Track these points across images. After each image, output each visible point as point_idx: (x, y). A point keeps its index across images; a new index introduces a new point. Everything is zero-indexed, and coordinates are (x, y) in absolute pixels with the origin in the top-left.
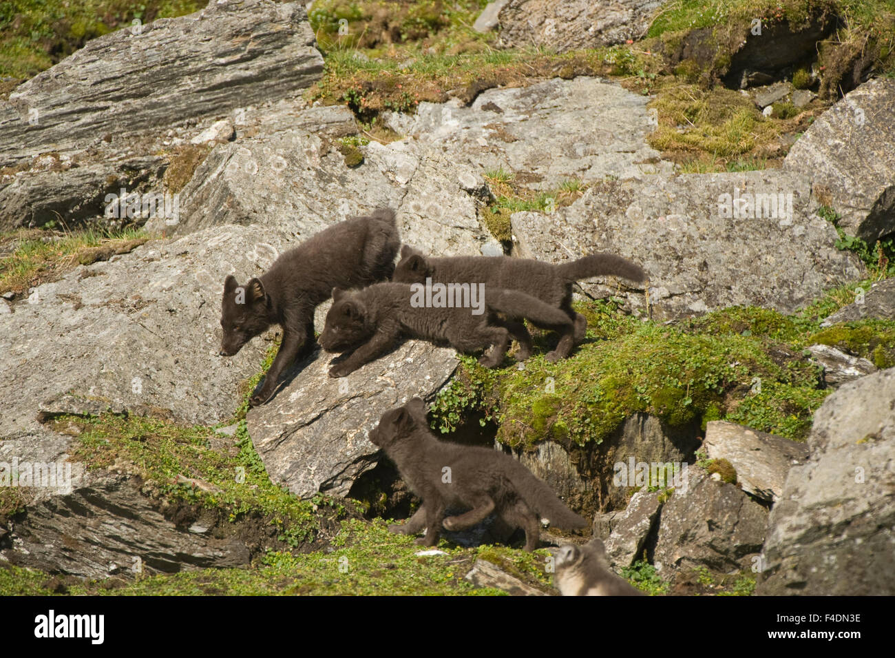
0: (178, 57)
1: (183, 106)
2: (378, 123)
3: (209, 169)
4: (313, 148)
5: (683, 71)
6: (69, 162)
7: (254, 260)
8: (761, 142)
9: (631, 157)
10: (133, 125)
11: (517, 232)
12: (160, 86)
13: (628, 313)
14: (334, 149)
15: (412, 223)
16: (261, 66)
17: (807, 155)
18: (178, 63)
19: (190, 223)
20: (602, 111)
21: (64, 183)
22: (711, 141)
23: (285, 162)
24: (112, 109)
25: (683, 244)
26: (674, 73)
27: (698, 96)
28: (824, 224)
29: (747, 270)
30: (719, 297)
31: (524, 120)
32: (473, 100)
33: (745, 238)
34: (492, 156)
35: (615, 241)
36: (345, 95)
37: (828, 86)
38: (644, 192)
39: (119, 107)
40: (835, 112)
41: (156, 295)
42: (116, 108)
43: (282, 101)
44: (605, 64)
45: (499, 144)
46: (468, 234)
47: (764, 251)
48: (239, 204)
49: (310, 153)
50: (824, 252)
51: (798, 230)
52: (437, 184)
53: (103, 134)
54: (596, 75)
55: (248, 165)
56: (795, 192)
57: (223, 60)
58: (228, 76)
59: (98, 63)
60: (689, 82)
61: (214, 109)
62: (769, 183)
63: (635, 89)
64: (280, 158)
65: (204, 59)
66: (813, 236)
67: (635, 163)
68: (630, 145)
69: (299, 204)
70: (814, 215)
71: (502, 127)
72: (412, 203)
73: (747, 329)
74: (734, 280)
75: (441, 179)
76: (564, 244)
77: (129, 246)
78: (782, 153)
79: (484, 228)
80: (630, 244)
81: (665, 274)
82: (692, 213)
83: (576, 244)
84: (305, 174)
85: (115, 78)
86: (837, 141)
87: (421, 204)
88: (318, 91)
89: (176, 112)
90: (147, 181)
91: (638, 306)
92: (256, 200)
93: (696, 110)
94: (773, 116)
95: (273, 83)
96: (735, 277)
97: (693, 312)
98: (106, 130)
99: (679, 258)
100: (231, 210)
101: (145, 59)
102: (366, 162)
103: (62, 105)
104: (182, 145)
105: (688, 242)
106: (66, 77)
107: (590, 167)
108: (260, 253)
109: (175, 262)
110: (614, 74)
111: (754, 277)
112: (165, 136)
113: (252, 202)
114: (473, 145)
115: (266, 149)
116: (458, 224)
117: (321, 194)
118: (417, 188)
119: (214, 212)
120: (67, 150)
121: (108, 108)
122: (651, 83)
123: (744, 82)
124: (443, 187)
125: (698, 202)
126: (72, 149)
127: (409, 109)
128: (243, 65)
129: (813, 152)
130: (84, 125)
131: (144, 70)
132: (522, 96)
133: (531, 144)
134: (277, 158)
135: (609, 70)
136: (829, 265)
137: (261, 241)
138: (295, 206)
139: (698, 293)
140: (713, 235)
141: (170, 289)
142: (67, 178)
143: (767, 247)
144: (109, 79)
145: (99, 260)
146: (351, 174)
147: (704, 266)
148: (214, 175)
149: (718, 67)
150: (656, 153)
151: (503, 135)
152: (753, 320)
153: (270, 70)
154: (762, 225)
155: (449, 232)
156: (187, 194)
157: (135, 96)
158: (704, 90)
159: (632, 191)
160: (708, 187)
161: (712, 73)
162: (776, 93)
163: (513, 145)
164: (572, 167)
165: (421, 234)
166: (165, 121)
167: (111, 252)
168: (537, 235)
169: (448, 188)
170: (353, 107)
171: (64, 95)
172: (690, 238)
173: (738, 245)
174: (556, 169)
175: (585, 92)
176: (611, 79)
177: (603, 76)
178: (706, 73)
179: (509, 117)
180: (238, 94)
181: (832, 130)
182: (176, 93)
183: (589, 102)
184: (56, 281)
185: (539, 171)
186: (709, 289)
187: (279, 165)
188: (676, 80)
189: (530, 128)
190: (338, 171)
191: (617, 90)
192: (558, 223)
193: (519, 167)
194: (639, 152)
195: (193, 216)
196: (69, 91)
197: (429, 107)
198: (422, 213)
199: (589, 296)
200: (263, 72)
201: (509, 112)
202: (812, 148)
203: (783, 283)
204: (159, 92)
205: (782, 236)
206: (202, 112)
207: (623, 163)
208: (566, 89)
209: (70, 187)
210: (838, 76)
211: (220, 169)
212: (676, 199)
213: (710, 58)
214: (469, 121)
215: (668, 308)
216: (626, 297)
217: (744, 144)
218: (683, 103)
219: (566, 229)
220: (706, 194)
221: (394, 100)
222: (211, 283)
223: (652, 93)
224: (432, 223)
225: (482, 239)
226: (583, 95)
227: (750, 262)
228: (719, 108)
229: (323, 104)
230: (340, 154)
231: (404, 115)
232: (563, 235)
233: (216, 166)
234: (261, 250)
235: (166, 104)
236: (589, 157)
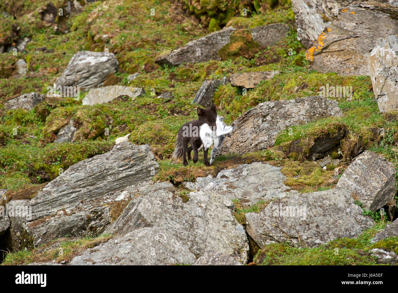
0: (105, 169)
1: (108, 187)
2: (182, 187)
3: (130, 209)
4: (170, 197)
5: (292, 157)
6: (70, 212)
7: (158, 239)
8: (326, 180)
9: (280, 190)
10: (91, 196)
11: (248, 220)
12: (99, 181)
13: (293, 246)
14: (177, 196)
15: (209, 221)
16: (136, 170)
17: (345, 182)
18: (105, 171)
19: (124, 230)
20: (265, 174)
21: (71, 220)
22: (308, 181)
23: (160, 203)
24: (83, 191)
25: (309, 219)
26: (288, 157)
27: (299, 165)
28: (357, 207)
29: (333, 226)
30: (325, 237)
31: (237, 180)
32: (217, 175)
33: (330, 215)
34: (230, 194)
35: (284, 220)
36: (168, 177)
37: (346, 157)
38: (291, 201)
39: (85, 190)
40: (353, 165)
41: (123, 256)
42: (84, 190)
43: (144, 182)
44: (262, 157)
45: (231, 190)
46: (230, 223)
47: (338, 219)
48: (146, 220)
49: (169, 199)
50: (359, 217)
51: (348, 210)
52: (216, 205)
53: (80, 201)
54: (260, 161)
55: (147, 205)
56: (345, 196)
57: (121, 169)
58: (124, 174)
59: (75, 174)
60: (295, 160)
61: (120, 187)
62: (335, 194)
63: (275, 165)
64: (159, 201)
65: (115, 169)
66: (354, 212)
67: (281, 192)
68: (278, 186)
69: (168, 218)
70: (353, 204)
71: (230, 184)
72: (208, 214)
73: (345, 246)
74: (329, 230)
75: (218, 204)
76: (266, 223)
77: (106, 240)
78: (335, 183)
79: (235, 220)
80: (290, 221)
81: (304, 231)
82: (310, 208)
83: (270, 223)
84: (168, 206)
85: (82, 179)
86: (356, 176)
87: (212, 213)
88: (158, 177)
89: (106, 190)
90: (101, 216)
91: (296, 244)
92: (152, 218)
93: (299, 171)
94: (327, 170)
95: (140, 176)
96: (329, 229)
97: (317, 244)
98: (81, 199)
99: (308, 224)
100: (142, 223)
101: (93, 171)
102: (190, 200)
103: (64, 191)
104: (111, 201)
105: (310, 218)
106: (64, 181)
107: (265, 195)
108: (159, 237)
109: (127, 243)
110: (266, 160)
111: (336, 229)
112: (103, 199)
113: (150, 219)
114: (222, 191)
115: (153, 199)
116: (226, 220)
117: (175, 213)
118: (210, 208)
119: (135, 224)
120: (67, 208)
121: (81, 191)
122: (281, 162)
123: (314, 158)
124: (219, 207)
125: (311, 203)
126: (70, 207)
127: (193, 180)
128: (129, 170)
129: (348, 181)
130: (73, 198)
131: (93, 175)
132: (234, 171)
133: (242, 189)
134: (157, 201)
135: (264, 159)
136: (362, 222)
137: (159, 232)
138: (166, 219)
139: (317, 236)
140: (319, 215)
141: (129, 253)
142: (72, 218)
143: (339, 217)
144: (80, 180)
145: (96, 246)
146: (185, 205)
147: (317, 226)
148: (133, 211)
149: (305, 153)
150: (288, 188)
151: (231, 186)
152: (347, 243)
153: (139, 171)
154: (335, 210)
155: (223, 223)
156: (121, 219)
157: (90, 185)
158: (301, 163)
159: (287, 202)
160: (313, 197)
161: (303, 156)
162: (326, 161)
163: (236, 190)
164: (259, 195)
165: (213, 225)
166: (102, 194)
167: (100, 242)
168: (256, 221)
169: (220, 207)
170: (172, 181)
171: (64, 187)
172: (311, 217)
173: (328, 217)
174: (254, 197)
175: (257, 168)
176: (265, 162)
177: (262, 161)
178: (300, 156)
179: (231, 179)
180: (128, 181)
181: (353, 172)
182: (105, 183)
183: (259, 171)
184: (80, 255)
185: (248, 198)
186: (321, 235)
187: (158, 204)
188: (290, 160)
189: (240, 183)
190: (180, 204)
191: (268, 166)
192: (262, 216)
193: (240, 197)
194: (282, 188)
195: (125, 227)
196: (66, 186)
197: (201, 179)
198: (212, 217)
199: (278, 241)
200: (137, 172)
201: (231, 178)
202: (347, 180)
203: (347, 230)
204: (99, 183)
205: (343, 213)
206: (115, 189)
207: (277, 192)
208: (250, 167)
209: (73, 221)
210: (350, 153)
211: (135, 208)
212: (303, 203)
213: (301, 151)
214: (217, 182)
215: (307, 243)
216: (291, 241)
217: (320, 181)
218: (294, 168)
219: (266, 218)
220: (313, 200)
221: (187, 177)
222: (144, 249)
223: (281, 166)
224: (216, 220)
225: (235, 224)
226: (256, 169)
227: (333, 224)
228: (308, 169)
229: (161, 182)
230: (180, 198)
231: (191, 183)
232: (265, 220)
233: (133, 207)
234: (160, 235)
235: (102, 187)
236: (264, 191)
